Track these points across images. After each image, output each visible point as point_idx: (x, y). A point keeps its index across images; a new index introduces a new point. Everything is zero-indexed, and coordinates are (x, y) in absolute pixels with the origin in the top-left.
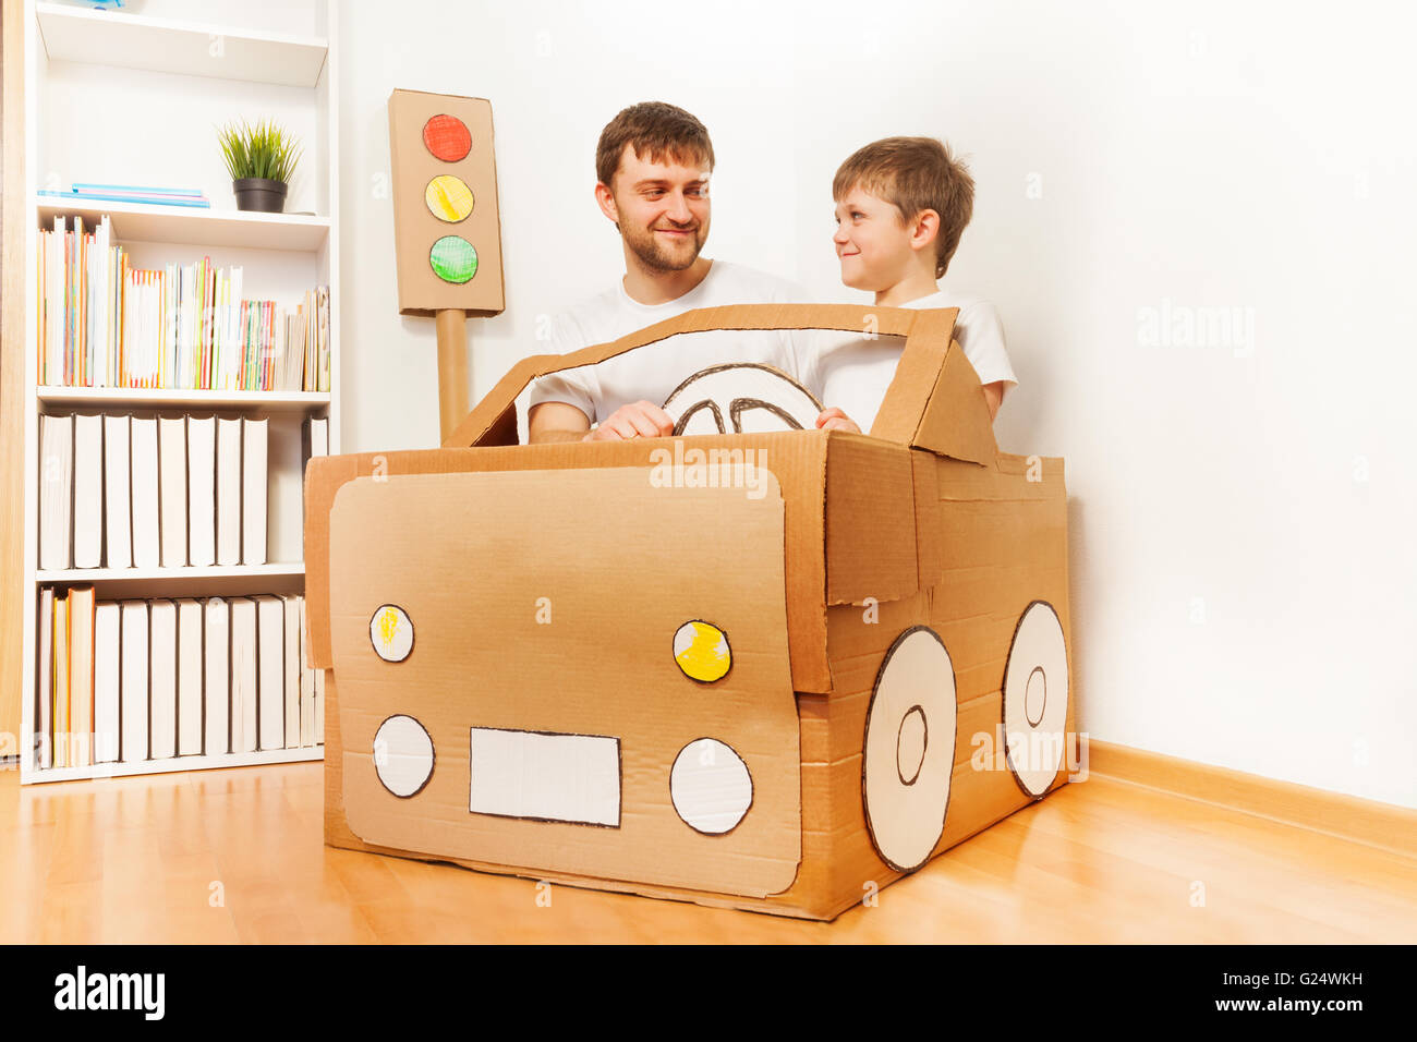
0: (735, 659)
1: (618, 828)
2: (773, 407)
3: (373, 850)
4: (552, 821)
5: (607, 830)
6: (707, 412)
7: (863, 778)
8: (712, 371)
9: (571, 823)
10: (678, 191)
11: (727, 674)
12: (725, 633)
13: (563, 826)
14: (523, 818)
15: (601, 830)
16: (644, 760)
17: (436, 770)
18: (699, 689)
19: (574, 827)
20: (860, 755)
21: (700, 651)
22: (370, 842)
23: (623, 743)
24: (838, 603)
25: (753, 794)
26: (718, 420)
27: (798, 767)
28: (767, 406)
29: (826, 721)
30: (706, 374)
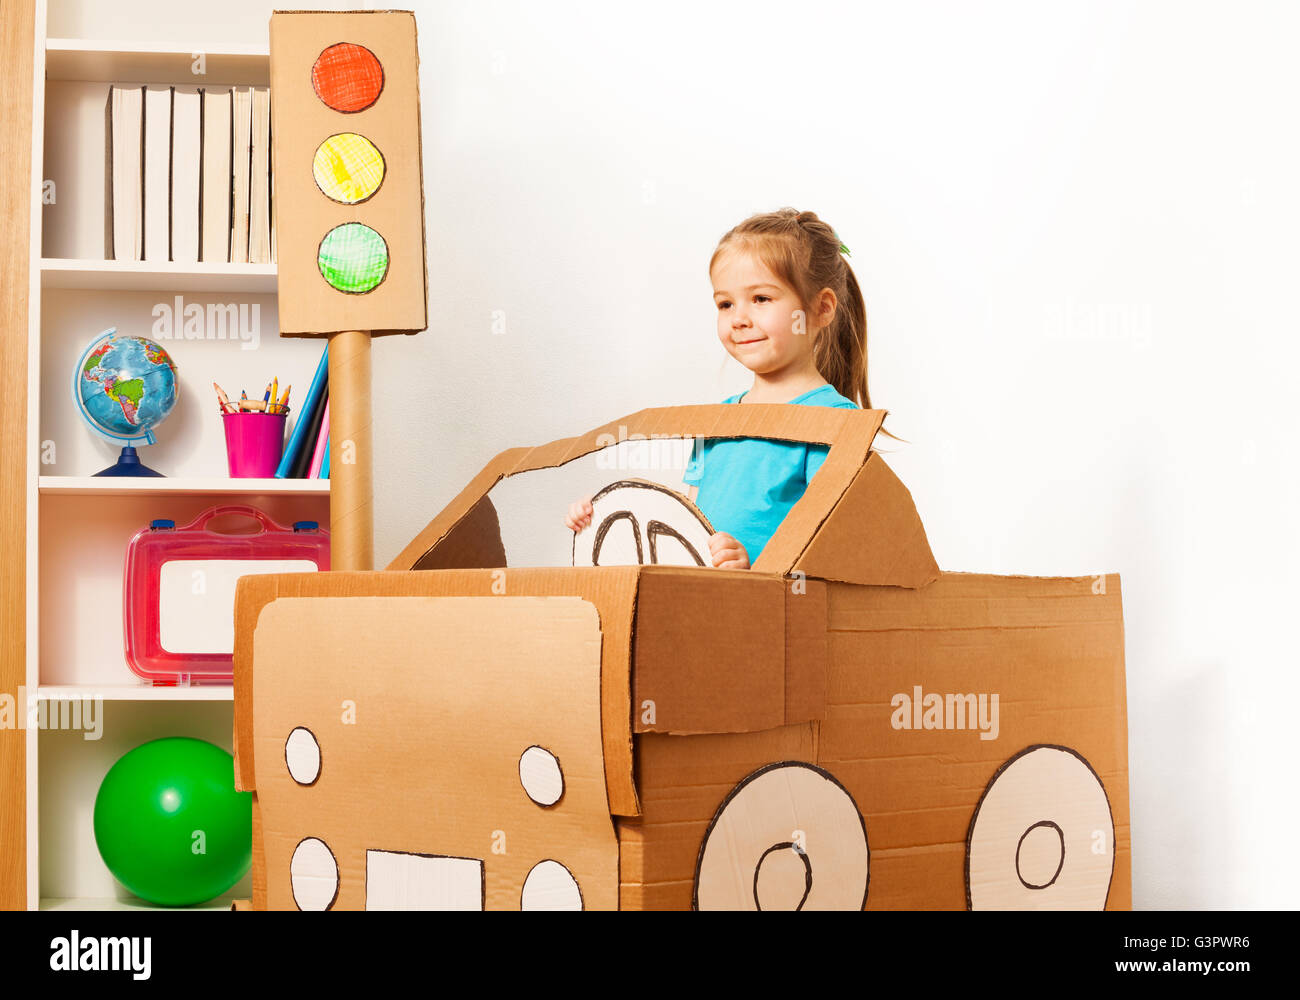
0: (566, 784)
2: (685, 540)
6: (626, 523)
8: (634, 485)
11: (561, 798)
12: (557, 759)
16: (503, 882)
17: (340, 890)
18: (541, 813)
20: (691, 882)
23: (486, 866)
24: (648, 731)
26: (637, 534)
27: (617, 886)
28: (680, 538)
29: (640, 844)
30: (629, 486)
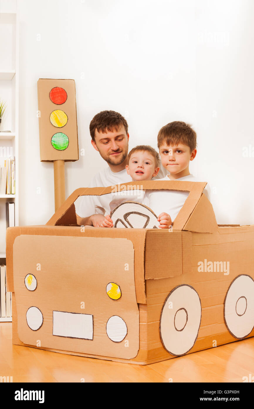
0: (122, 293)
1: (92, 340)
3: (26, 346)
4: (75, 338)
5: (89, 341)
7: (160, 328)
9: (80, 338)
10: (113, 140)
11: (120, 298)
12: (119, 286)
13: (78, 339)
14: (67, 337)
15: (88, 341)
16: (100, 321)
17: (44, 323)
18: (113, 302)
19: (81, 340)
20: (159, 321)
21: (113, 291)
22: (25, 343)
23: (94, 316)
24: (149, 279)
25: (127, 331)
27: (139, 324)
29: (146, 311)
